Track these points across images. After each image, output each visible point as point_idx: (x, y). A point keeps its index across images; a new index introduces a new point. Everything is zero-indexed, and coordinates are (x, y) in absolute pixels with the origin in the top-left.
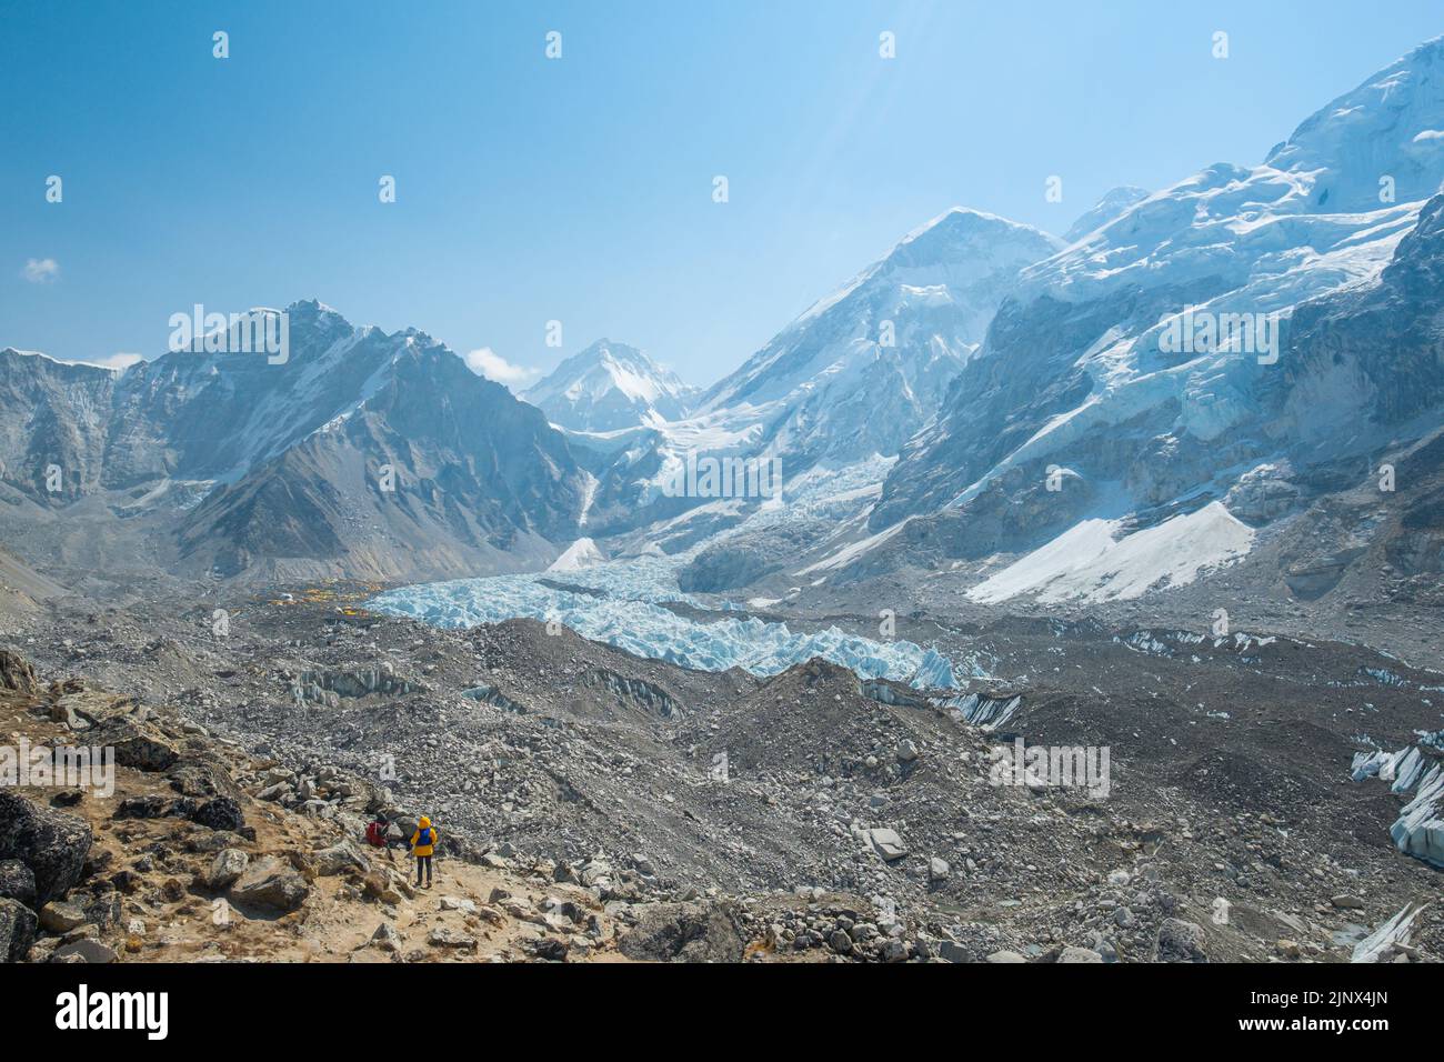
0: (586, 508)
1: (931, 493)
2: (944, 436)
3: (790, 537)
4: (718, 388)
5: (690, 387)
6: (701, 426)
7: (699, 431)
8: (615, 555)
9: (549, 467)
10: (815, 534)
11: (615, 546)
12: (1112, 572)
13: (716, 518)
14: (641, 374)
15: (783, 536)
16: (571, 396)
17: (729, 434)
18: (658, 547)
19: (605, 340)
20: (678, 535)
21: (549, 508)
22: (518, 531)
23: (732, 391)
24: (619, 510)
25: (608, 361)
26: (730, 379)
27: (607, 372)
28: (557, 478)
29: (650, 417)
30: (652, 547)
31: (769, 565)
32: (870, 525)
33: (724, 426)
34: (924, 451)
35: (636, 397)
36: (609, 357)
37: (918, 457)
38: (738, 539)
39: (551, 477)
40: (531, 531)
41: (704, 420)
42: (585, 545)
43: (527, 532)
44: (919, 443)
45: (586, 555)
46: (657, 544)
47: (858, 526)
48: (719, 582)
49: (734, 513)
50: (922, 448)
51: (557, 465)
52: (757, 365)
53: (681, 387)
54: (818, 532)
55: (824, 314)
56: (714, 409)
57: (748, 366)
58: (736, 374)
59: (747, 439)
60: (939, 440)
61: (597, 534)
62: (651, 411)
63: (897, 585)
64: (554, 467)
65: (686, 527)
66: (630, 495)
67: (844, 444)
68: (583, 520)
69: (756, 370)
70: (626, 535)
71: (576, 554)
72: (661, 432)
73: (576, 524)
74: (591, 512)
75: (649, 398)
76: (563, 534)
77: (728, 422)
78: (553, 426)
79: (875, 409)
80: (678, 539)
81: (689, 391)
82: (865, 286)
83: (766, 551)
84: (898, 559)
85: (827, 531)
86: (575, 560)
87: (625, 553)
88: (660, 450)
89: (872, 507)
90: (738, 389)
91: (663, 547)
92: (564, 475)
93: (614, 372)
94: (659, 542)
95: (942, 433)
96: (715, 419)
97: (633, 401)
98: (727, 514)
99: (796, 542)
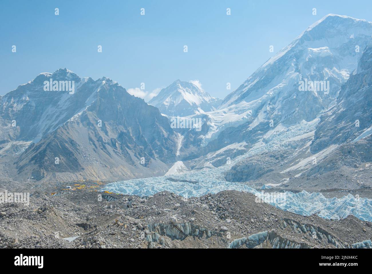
0: (179, 149)
1: (341, 135)
2: (342, 110)
3: (274, 157)
4: (229, 97)
5: (214, 98)
6: (225, 113)
7: (224, 114)
8: (193, 168)
9: (162, 132)
10: (285, 155)
11: (192, 164)
13: (235, 151)
14: (194, 93)
15: (271, 156)
16: (166, 104)
17: (237, 115)
18: (211, 164)
19: (179, 80)
20: (219, 158)
21: (164, 149)
22: (152, 159)
23: (237, 97)
24: (193, 149)
25: (180, 89)
26: (235, 93)
27: (180, 93)
28: (166, 136)
29: (199, 111)
30: (208, 164)
31: (266, 169)
32: (311, 150)
33: (234, 112)
34: (333, 117)
35: (193, 103)
36: (181, 87)
37: (330, 119)
38: (251, 158)
39: (163, 136)
40: (157, 159)
41: (226, 110)
42: (179, 164)
43: (155, 160)
44: (330, 113)
45: (180, 168)
46: (210, 163)
47: (305, 151)
48: (244, 177)
49: (243, 148)
50: (332, 115)
51: (165, 131)
52: (246, 86)
53: (210, 98)
54: (287, 154)
55: (275, 63)
56: (229, 105)
57: (242, 86)
58: (237, 90)
59: (245, 117)
60: (340, 111)
61: (184, 159)
62: (199, 109)
63: (342, 175)
64: (164, 132)
65: (222, 155)
66: (197, 142)
67: (289, 117)
68: (178, 153)
69: (246, 88)
70: (196, 159)
71: (176, 168)
72: (208, 116)
73: (175, 155)
74: (181, 150)
75: (198, 103)
76: (170, 159)
77: (236, 110)
78: (163, 115)
79: (301, 101)
80: (219, 160)
81: (214, 100)
82: (292, 50)
83: (264, 163)
84: (339, 163)
85: (291, 154)
86: (176, 170)
87: (197, 167)
88: (208, 123)
89: (311, 142)
90: (239, 96)
91: (213, 164)
92: (169, 135)
93: (183, 93)
94: (211, 162)
95: (341, 108)
96: (230, 110)
97: (191, 104)
98: (240, 149)
99: (277, 159)
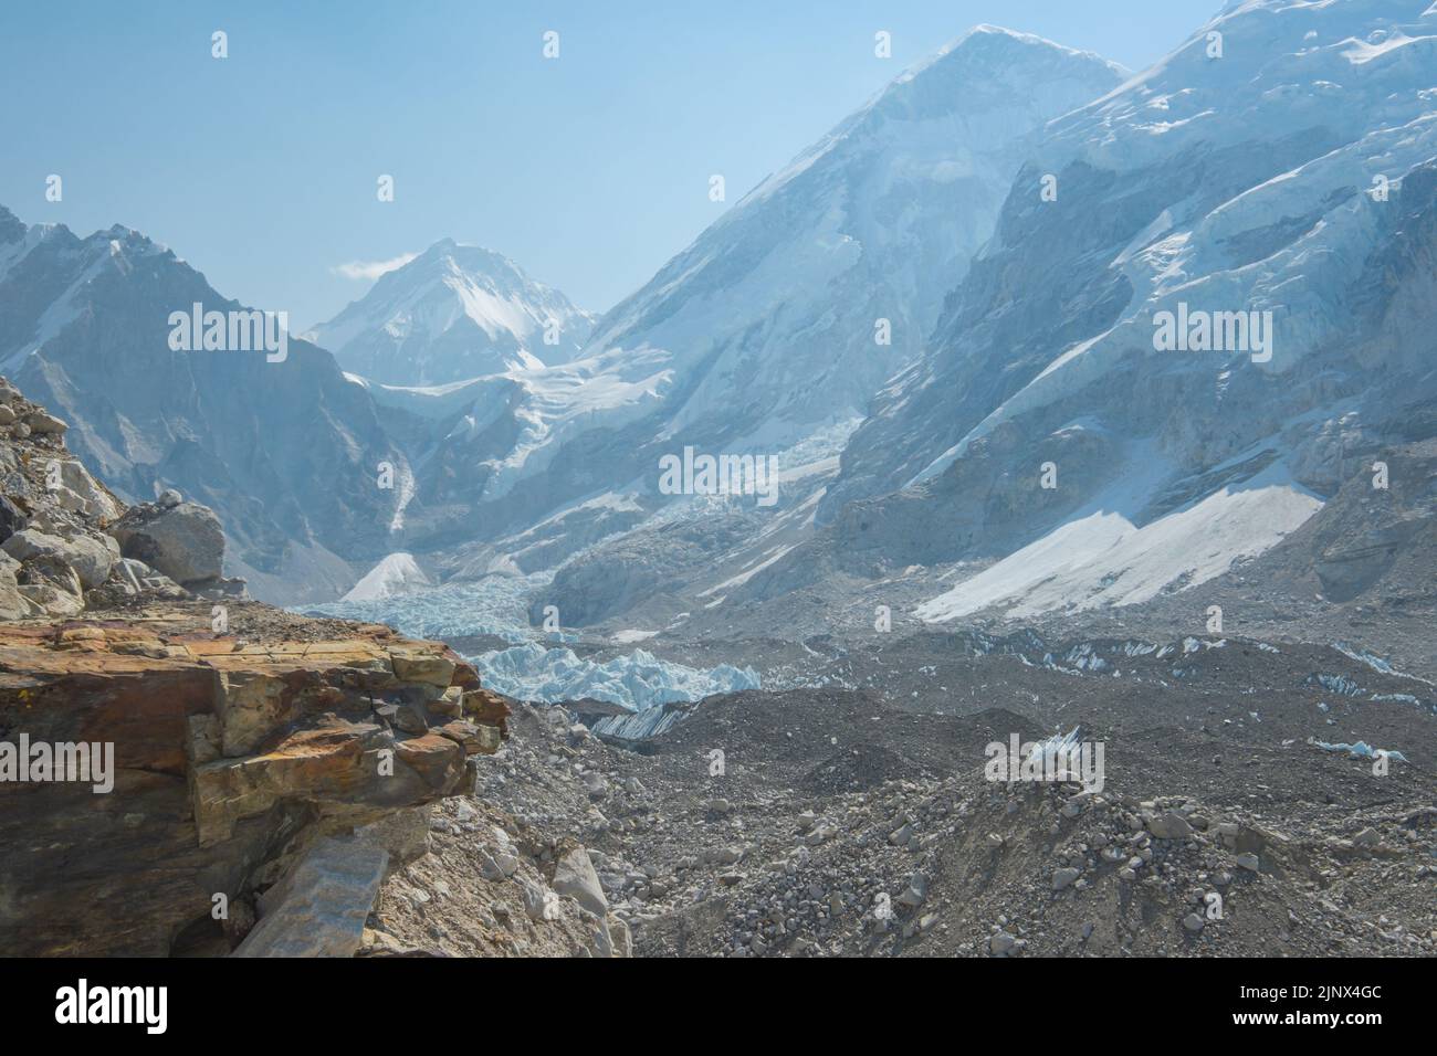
0: (402, 505)
1: (905, 466)
2: (930, 380)
3: (698, 538)
4: (617, 314)
5: (585, 313)
6: (585, 374)
7: (582, 381)
8: (446, 576)
9: (345, 444)
10: (736, 534)
11: (448, 562)
12: (1118, 570)
13: (603, 516)
14: (507, 295)
15: (688, 538)
16: (395, 332)
17: (627, 385)
18: (513, 563)
19: (449, 241)
20: (544, 542)
21: (343, 507)
22: (294, 543)
23: (635, 318)
24: (457, 510)
25: (453, 276)
26: (634, 299)
27: (453, 293)
28: (355, 458)
29: (522, 362)
30: (504, 562)
31: (662, 582)
32: (818, 517)
33: (619, 373)
34: (903, 403)
35: (498, 332)
36: (455, 268)
37: (892, 412)
38: (620, 544)
39: (346, 456)
40: (314, 543)
41: (589, 363)
42: (399, 563)
43: (309, 545)
44: (896, 391)
45: (401, 577)
46: (511, 559)
47: (801, 521)
48: (590, 610)
49: (631, 507)
50: (899, 399)
51: (356, 439)
52: (675, 277)
53: (570, 314)
54: (740, 531)
55: (777, 196)
56: (608, 347)
57: (663, 276)
58: (643, 291)
59: (652, 392)
60: (923, 386)
61: (419, 546)
62: (523, 354)
63: (818, 601)
64: (351, 442)
65: (556, 530)
66: (472, 483)
67: (803, 395)
68: (397, 523)
69: (671, 285)
70: (465, 546)
71: (385, 576)
72: (522, 384)
73: (386, 530)
74: (410, 511)
75: (518, 332)
76: (364, 550)
77: (626, 366)
78: (351, 377)
79: (849, 341)
80: (544, 549)
81: (585, 319)
82: (837, 152)
83: (660, 561)
84: (824, 562)
85: (754, 528)
86: (383, 585)
87: (462, 573)
88: (519, 412)
89: (823, 491)
90: (644, 313)
91: (520, 562)
92: (367, 454)
93: (462, 291)
94: (517, 554)
95: (928, 375)
96: (606, 363)
97: (493, 336)
98: (621, 508)
99: (706, 546)
